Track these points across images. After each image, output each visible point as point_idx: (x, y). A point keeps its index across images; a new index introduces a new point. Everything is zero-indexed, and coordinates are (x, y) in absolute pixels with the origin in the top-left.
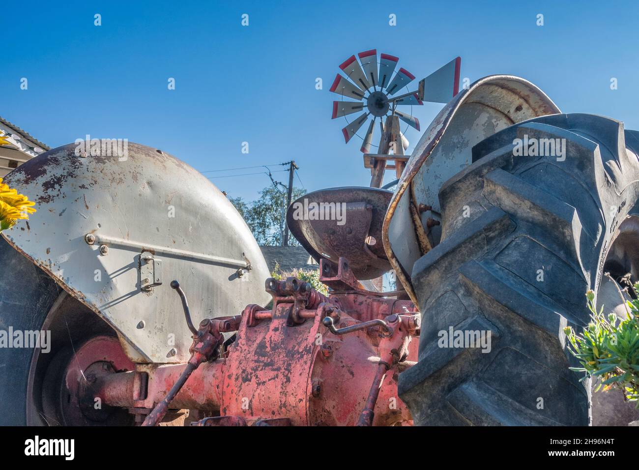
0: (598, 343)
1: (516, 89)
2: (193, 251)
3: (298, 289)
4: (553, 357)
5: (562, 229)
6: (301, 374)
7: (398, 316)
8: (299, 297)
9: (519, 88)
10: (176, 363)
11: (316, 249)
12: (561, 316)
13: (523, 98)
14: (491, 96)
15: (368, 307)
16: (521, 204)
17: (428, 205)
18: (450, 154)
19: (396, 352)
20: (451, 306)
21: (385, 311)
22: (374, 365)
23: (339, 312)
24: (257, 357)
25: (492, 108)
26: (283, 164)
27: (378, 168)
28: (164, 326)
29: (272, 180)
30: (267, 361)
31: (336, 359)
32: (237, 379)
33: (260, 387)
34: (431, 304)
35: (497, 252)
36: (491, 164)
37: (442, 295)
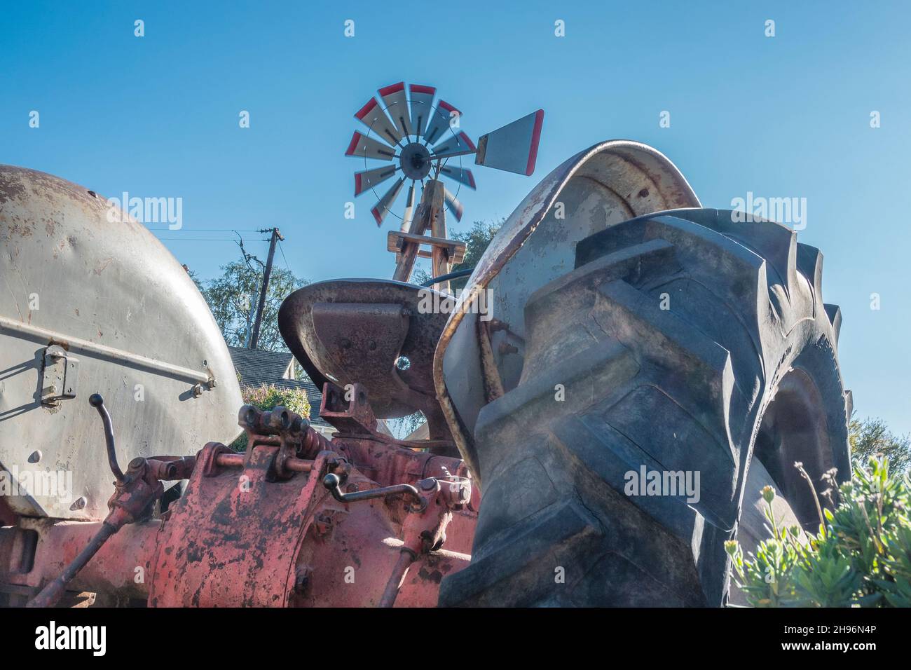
0: (778, 572)
1: (644, 165)
2: (128, 350)
3: (288, 427)
4: (678, 573)
5: (708, 380)
6: (280, 557)
7: (436, 482)
8: (289, 438)
9: (648, 164)
10: (83, 520)
11: (318, 367)
12: (698, 512)
13: (652, 179)
14: (608, 171)
15: (389, 462)
16: (649, 337)
17: (503, 322)
18: (541, 248)
19: (428, 536)
20: (532, 480)
21: (414, 471)
22: (392, 552)
23: (348, 467)
24: (214, 525)
25: (607, 187)
26: (262, 231)
27: (407, 253)
28: (71, 461)
29: (244, 252)
30: (230, 532)
31: (335, 538)
32: (179, 556)
33: (216, 571)
34: (501, 474)
35: (608, 406)
36: (607, 272)
37: (519, 462)
